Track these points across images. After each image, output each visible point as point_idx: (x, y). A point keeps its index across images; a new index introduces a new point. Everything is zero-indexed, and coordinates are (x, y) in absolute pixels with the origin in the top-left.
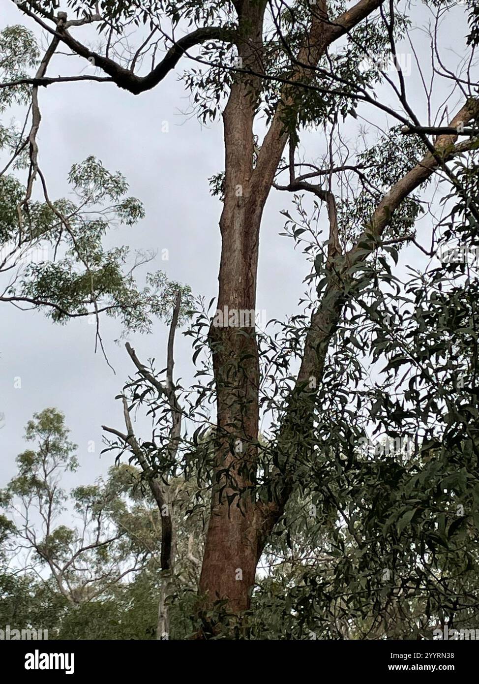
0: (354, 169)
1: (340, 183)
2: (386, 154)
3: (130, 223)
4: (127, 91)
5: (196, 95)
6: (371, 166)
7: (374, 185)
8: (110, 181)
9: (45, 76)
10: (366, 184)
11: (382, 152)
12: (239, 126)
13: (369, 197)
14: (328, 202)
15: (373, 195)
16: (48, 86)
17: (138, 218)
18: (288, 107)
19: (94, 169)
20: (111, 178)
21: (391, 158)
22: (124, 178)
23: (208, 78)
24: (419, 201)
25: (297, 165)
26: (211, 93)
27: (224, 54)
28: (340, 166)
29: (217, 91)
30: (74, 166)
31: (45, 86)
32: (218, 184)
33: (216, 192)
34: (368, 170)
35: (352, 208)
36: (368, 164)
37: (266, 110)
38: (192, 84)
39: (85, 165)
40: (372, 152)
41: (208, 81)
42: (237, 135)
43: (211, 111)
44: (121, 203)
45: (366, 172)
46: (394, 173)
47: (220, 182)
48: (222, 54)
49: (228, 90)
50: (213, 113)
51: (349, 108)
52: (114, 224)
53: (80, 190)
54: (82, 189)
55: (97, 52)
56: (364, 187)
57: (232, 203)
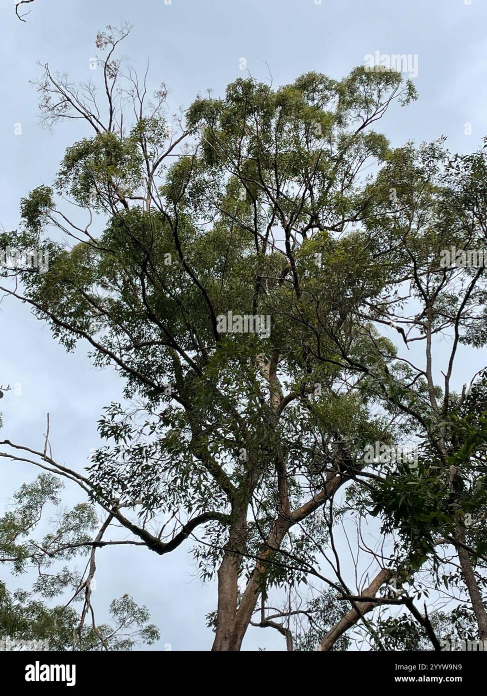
0: (305, 613)
1: (295, 623)
2: (326, 602)
3: (150, 643)
4: (155, 553)
5: (201, 563)
6: (316, 610)
7: (318, 624)
8: (138, 612)
9: (101, 541)
10: (313, 624)
11: (324, 601)
12: (229, 581)
13: (315, 633)
14: (287, 637)
15: (317, 632)
16: (103, 547)
17: (155, 640)
18: (261, 574)
19: (128, 603)
20: (139, 609)
21: (330, 606)
22: (147, 610)
23: (209, 552)
24: (349, 638)
25: (266, 608)
26: (210, 561)
27: (220, 535)
28: (295, 610)
29: (214, 560)
30: (114, 601)
31: (101, 547)
32: (212, 619)
33: (210, 625)
34: (314, 613)
35: (303, 641)
36: (314, 609)
37: (246, 575)
38: (198, 556)
39: (122, 601)
40: (317, 601)
41: (209, 553)
42: (227, 587)
43: (209, 574)
44: (144, 628)
45: (313, 615)
46: (332, 616)
47: (214, 618)
48: (219, 535)
49: (221, 560)
50: (210, 575)
51: (302, 577)
52: (139, 644)
53: (117, 618)
54: (118, 618)
55: (136, 525)
56: (312, 626)
57: (221, 636)
